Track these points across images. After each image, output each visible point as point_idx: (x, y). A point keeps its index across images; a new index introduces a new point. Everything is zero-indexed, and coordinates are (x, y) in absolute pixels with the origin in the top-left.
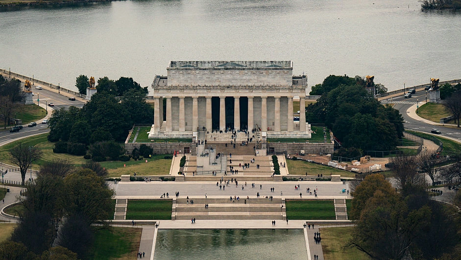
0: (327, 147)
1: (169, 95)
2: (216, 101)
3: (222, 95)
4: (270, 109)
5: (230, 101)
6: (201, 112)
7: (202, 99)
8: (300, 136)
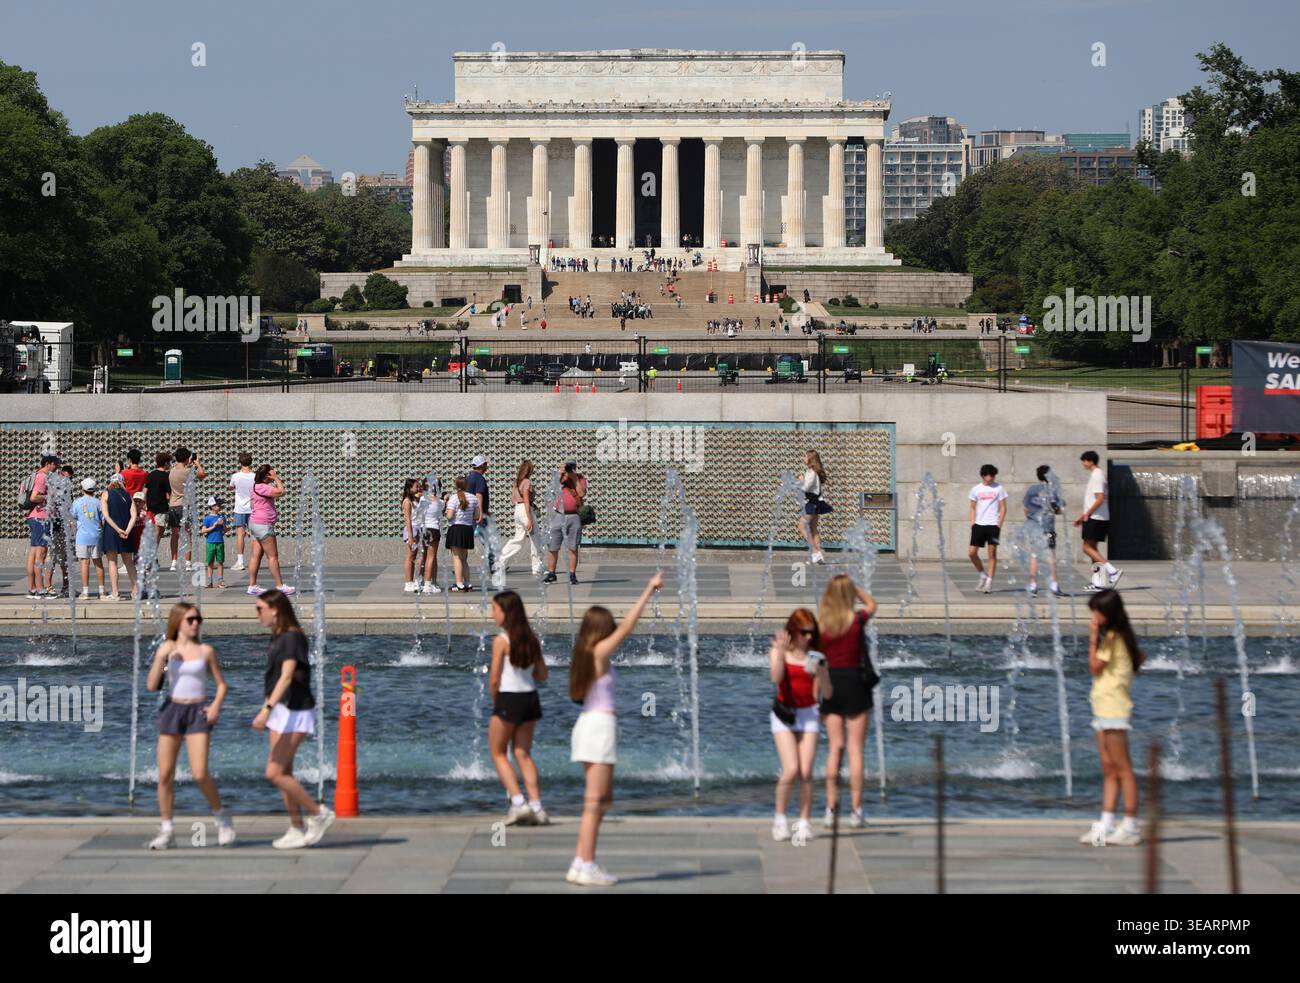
0: (953, 285)
1: (459, 132)
2: (603, 152)
3: (625, 132)
4: (774, 184)
5: (647, 153)
6: (559, 186)
7: (561, 149)
8: (867, 258)
